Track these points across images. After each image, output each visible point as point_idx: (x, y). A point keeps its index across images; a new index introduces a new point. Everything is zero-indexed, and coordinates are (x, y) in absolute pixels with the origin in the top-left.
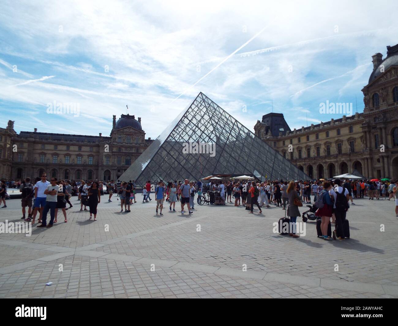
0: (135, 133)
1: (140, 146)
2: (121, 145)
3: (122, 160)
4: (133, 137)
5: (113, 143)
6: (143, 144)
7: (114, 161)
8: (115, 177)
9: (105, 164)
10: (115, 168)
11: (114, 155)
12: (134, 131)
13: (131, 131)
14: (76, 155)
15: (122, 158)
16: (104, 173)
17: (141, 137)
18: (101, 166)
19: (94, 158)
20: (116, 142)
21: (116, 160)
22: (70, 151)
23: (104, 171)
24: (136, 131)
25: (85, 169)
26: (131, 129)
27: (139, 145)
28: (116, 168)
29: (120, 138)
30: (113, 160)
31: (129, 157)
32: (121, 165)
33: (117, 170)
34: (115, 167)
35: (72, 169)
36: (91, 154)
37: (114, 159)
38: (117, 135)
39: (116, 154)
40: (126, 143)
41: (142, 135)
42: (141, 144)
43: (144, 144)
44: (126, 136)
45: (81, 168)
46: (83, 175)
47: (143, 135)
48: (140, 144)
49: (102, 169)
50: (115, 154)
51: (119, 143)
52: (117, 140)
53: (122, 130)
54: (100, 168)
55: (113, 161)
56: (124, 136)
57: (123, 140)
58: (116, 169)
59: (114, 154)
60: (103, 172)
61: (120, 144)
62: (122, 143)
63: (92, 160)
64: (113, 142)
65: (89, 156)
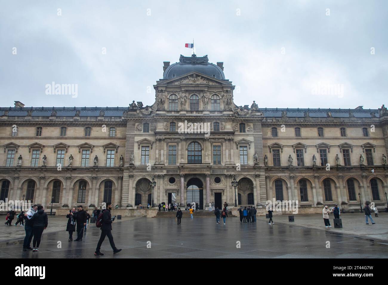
0: (209, 87)
1: (222, 116)
2: (176, 116)
3: (180, 153)
4: (203, 97)
5: (158, 112)
6: (228, 111)
7: (160, 155)
8: (161, 194)
9: (137, 163)
10: (161, 174)
11: (160, 140)
12: (205, 82)
13: (197, 83)
14: (78, 146)
15: (180, 148)
16: (134, 186)
17: (223, 96)
18: (127, 169)
19: (117, 152)
20: (164, 110)
21: (165, 153)
22: (66, 138)
23: (135, 182)
24: (211, 83)
25: (96, 178)
26: (199, 78)
27: (220, 114)
28: (165, 172)
29: (173, 100)
30: (157, 152)
31: (196, 145)
32: (178, 164)
33: (167, 179)
34: (162, 168)
35: (67, 179)
36: (111, 144)
37: (160, 150)
38: (166, 93)
39: (164, 137)
40: (187, 111)
41: (225, 89)
42: (225, 111)
43: (232, 111)
44: (187, 95)
45: (86, 176)
46: (90, 191)
47: (227, 91)
48: (221, 112)
49: (131, 177)
50: (161, 137)
51: (170, 111)
52: (166, 106)
53: (177, 83)
54: (126, 174)
55: (157, 156)
56: (184, 95)
57: (182, 104)
58: (164, 176)
59: (158, 137)
60: (132, 184)
61: (173, 114)
62: (178, 112)
63: (113, 156)
64: (157, 110)
65: (107, 147)
